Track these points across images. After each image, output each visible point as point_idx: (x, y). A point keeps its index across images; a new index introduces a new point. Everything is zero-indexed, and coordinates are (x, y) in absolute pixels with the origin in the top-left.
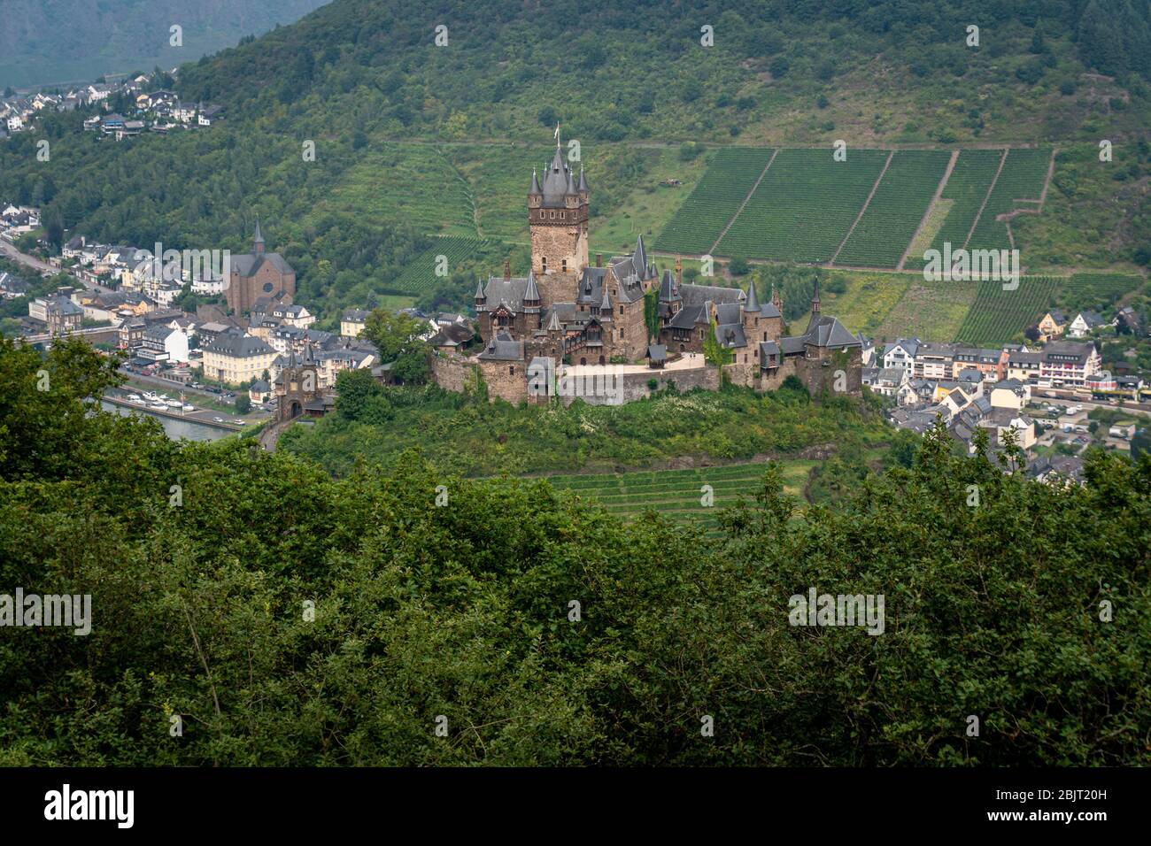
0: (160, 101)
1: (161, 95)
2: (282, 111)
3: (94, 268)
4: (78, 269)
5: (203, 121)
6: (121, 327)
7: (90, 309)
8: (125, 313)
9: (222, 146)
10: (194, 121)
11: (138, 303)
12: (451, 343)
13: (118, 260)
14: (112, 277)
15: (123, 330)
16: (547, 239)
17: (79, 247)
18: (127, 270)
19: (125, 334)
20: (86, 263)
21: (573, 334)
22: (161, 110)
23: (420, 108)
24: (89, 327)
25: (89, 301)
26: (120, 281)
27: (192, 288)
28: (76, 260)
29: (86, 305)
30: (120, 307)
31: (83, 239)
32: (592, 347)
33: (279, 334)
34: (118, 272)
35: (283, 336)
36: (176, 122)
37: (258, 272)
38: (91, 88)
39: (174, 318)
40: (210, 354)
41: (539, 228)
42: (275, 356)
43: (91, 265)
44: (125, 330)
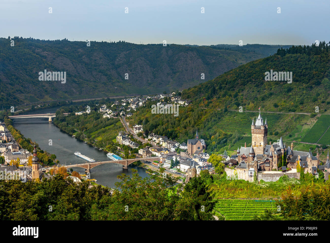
0: (176, 99)
1: (177, 97)
2: (206, 102)
3: (156, 142)
4: (152, 142)
5: (186, 104)
6: (161, 157)
7: (154, 152)
8: (162, 153)
9: (191, 111)
10: (184, 104)
11: (166, 151)
12: (230, 163)
13: (162, 139)
14: (160, 144)
15: (161, 158)
16: (256, 137)
17: (153, 136)
18: (164, 142)
19: (162, 159)
20: (154, 140)
21: (262, 162)
22: (176, 101)
23: (242, 102)
24: (153, 156)
25: (154, 150)
26: (162, 145)
27: (180, 147)
28: (152, 139)
29: (153, 151)
30: (161, 152)
31: (154, 134)
32: (267, 166)
33: (200, 160)
34: (162, 142)
35: (201, 161)
36: (180, 104)
37: (196, 144)
38: (161, 95)
39: (174, 155)
40: (182, 165)
41: (254, 134)
42: (198, 166)
43: (155, 141)
44: (162, 158)
